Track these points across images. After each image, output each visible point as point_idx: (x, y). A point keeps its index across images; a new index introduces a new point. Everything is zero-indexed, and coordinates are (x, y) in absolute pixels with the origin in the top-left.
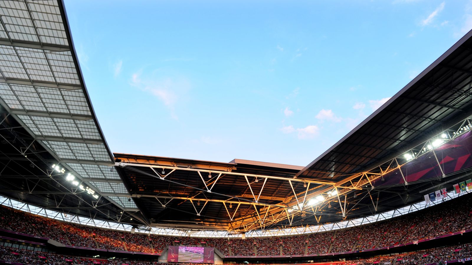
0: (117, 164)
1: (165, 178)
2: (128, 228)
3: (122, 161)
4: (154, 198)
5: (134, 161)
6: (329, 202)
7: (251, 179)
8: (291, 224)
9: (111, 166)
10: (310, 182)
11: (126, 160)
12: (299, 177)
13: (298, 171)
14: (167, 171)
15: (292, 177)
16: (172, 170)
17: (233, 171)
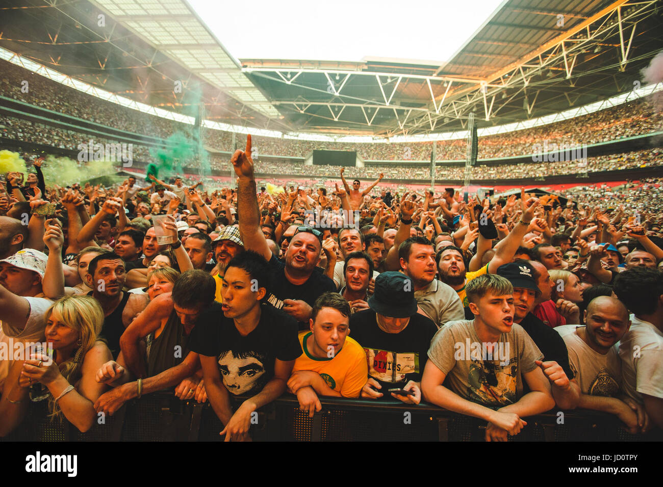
0: (244, 70)
1: (292, 82)
2: (277, 134)
3: (249, 66)
4: (293, 105)
5: (260, 66)
6: (475, 104)
7: (384, 79)
8: (432, 129)
9: (239, 73)
10: (452, 80)
11: (252, 65)
12: (440, 74)
13: (437, 67)
14: (293, 74)
15: (431, 75)
16: (297, 73)
17: (364, 70)
